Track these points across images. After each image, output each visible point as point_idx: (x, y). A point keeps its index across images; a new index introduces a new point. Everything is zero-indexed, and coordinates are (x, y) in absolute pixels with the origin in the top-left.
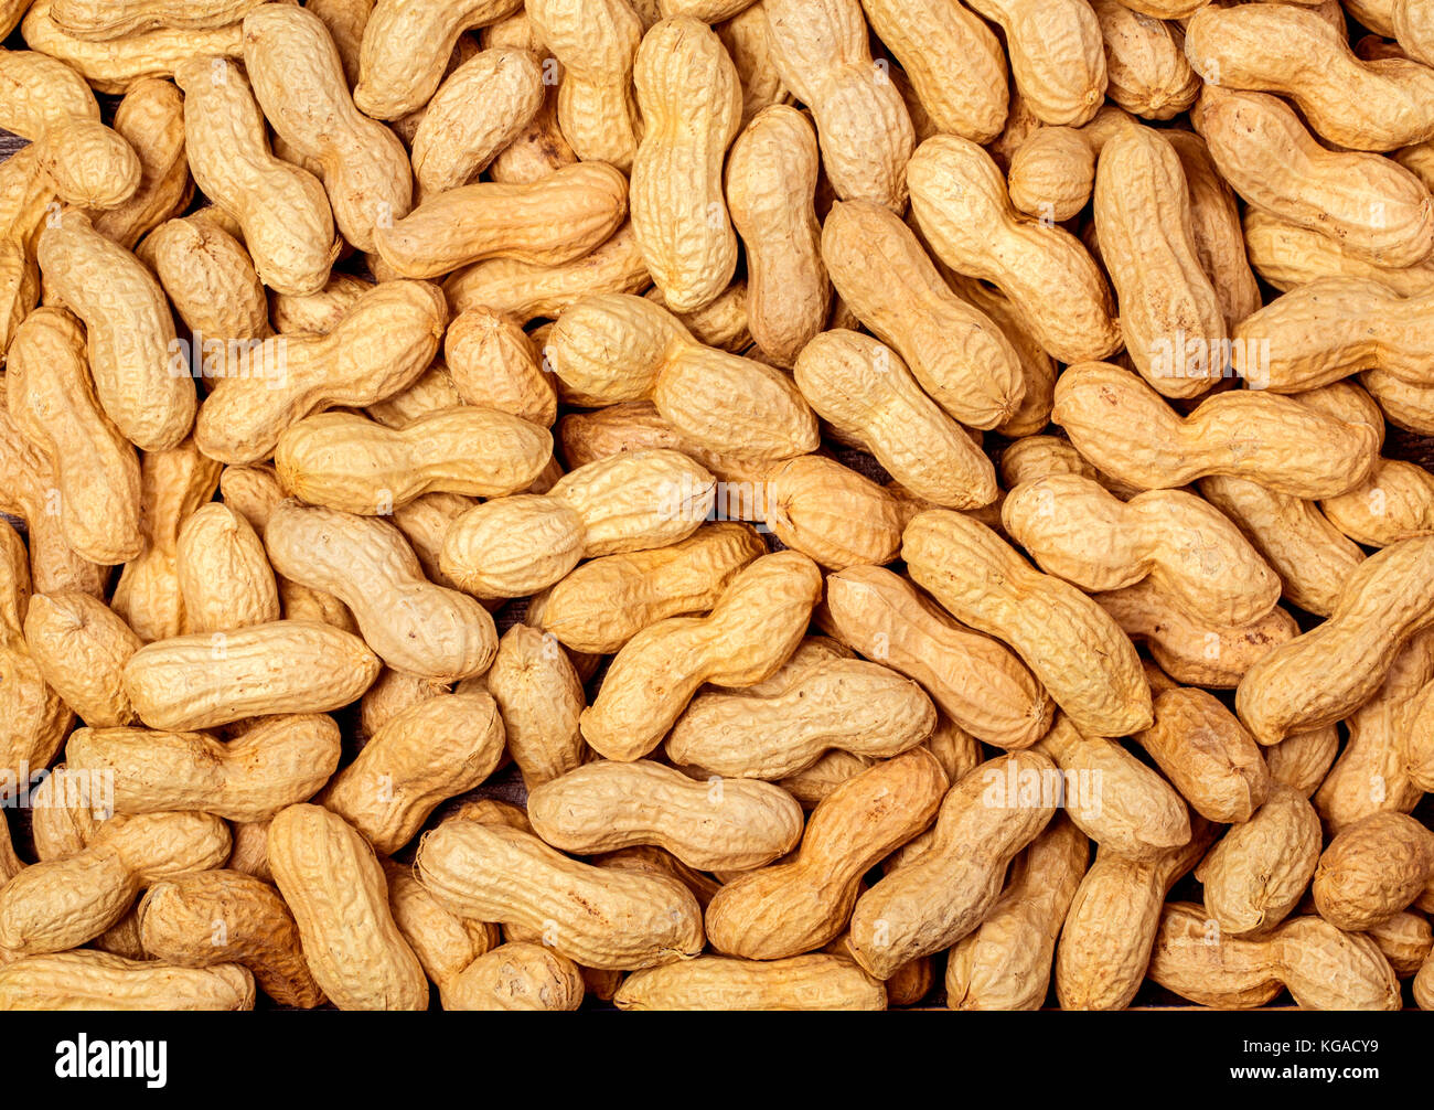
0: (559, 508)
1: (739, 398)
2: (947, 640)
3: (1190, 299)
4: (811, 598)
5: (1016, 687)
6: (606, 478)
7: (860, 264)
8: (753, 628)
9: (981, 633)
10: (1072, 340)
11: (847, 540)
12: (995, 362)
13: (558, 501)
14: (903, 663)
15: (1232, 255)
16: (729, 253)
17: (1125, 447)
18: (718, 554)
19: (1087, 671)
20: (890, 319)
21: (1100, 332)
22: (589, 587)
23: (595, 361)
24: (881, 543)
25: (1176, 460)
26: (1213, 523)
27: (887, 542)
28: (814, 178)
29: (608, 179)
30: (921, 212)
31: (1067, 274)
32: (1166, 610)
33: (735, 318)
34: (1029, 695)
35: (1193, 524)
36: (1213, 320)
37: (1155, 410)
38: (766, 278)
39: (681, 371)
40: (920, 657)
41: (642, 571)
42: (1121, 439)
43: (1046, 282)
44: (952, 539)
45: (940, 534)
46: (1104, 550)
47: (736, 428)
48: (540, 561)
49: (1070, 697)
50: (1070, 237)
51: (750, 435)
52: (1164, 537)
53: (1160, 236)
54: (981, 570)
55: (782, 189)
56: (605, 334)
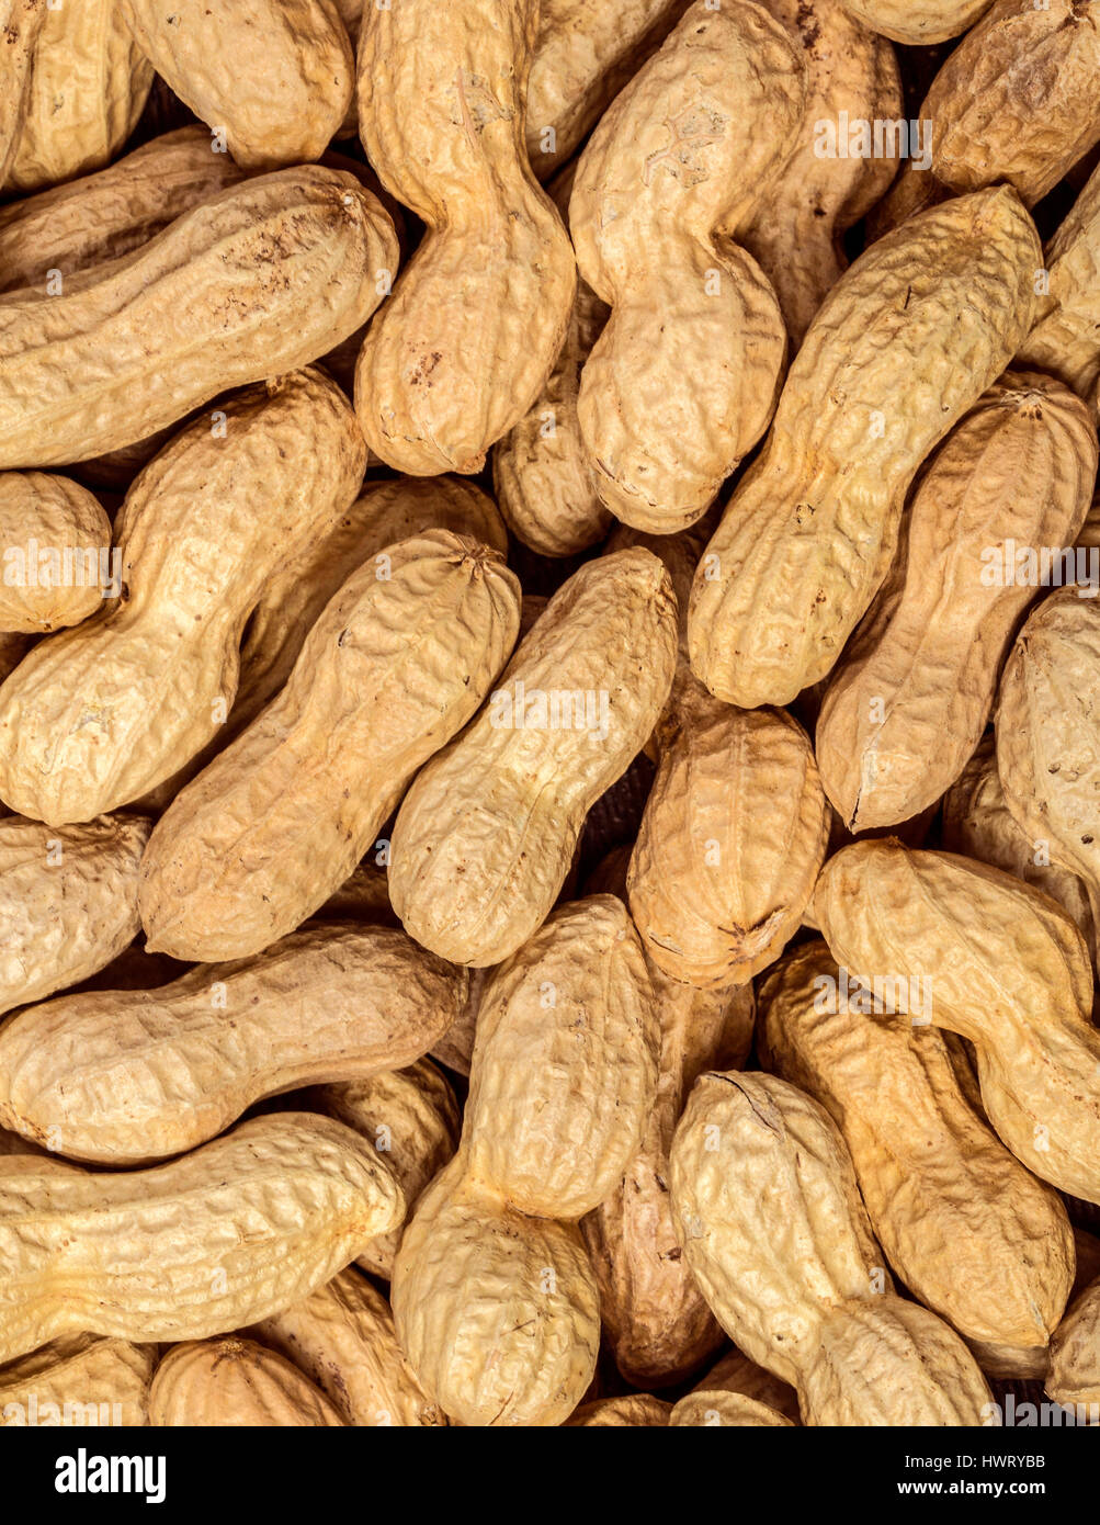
0: (822, 1356)
1: (558, 1060)
2: (931, 590)
3: (220, 249)
4: (901, 856)
5: (995, 446)
6: (750, 1280)
7: (264, 879)
8: (985, 952)
9: (904, 530)
10: (327, 459)
11: (780, 809)
12: (401, 594)
13: (807, 1363)
14: (985, 664)
15: (107, 195)
16: (281, 1130)
17: (513, 324)
18: (839, 1044)
19: (949, 317)
20: (353, 804)
21: (303, 409)
22: (961, 1274)
23: (544, 1345)
24: (772, 744)
25: (517, 226)
26: (625, 136)
27: (766, 735)
28: (110, 997)
29: (184, 1385)
30: (142, 782)
31: (210, 488)
32: (783, 203)
33: (387, 1096)
34: (1003, 420)
35: (634, 174)
36: (248, 201)
37: (432, 283)
38: (314, 1051)
39: (525, 1178)
40: (971, 633)
41: (902, 1181)
42: (502, 333)
43: (233, 525)
44: (747, 614)
45: (741, 636)
46: (715, 327)
47: (611, 1055)
48: (933, 1375)
49: (998, 344)
50: (135, 499)
51: (618, 1027)
52: (668, 219)
53: (109, 327)
54: (798, 547)
55: (147, 1052)
56: (489, 1337)
